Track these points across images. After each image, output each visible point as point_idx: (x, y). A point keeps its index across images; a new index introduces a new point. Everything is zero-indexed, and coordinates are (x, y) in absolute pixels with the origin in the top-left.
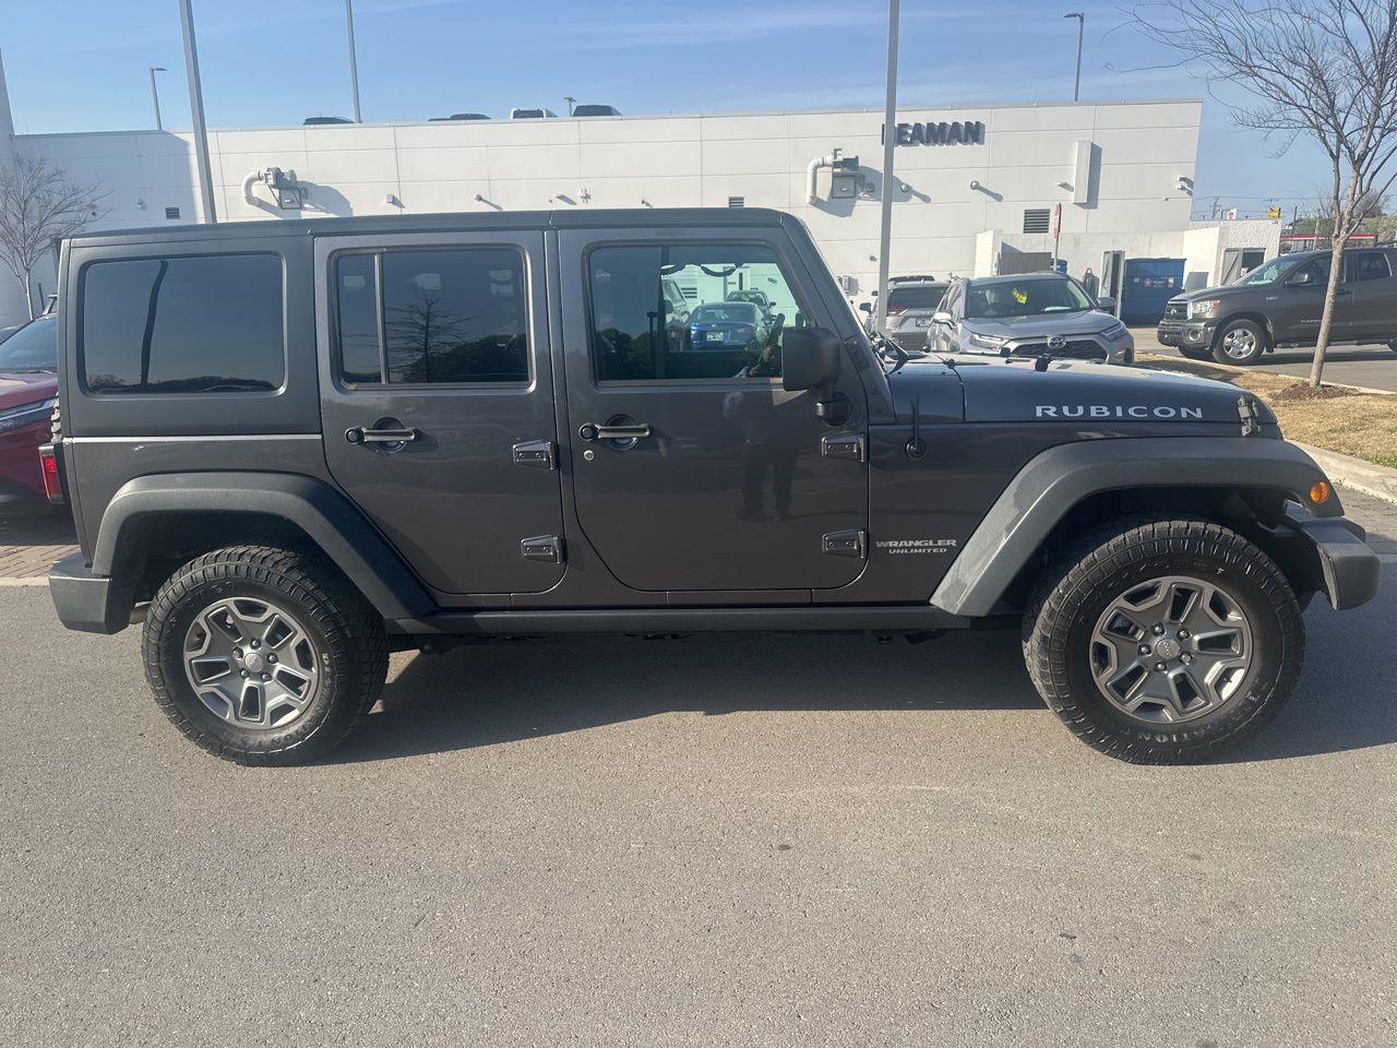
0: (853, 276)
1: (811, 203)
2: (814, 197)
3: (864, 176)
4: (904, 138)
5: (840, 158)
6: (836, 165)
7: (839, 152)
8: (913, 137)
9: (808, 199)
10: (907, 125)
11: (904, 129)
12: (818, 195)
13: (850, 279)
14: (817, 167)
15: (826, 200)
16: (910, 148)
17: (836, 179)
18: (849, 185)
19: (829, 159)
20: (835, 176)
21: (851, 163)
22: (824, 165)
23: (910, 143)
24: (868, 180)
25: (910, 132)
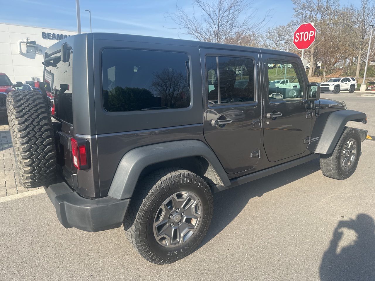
0: (38, 77)
1: (20, 54)
2: (21, 52)
3: (38, 47)
4: (50, 37)
5: (29, 41)
6: (28, 42)
7: (28, 39)
8: (53, 37)
9: (19, 52)
10: (50, 34)
11: (50, 35)
12: (22, 51)
13: (37, 78)
14: (21, 42)
15: (25, 53)
16: (52, 40)
17: (28, 47)
18: (32, 49)
19: (25, 41)
20: (28, 46)
21: (34, 43)
22: (23, 42)
23: (52, 39)
24: (39, 49)
25: (52, 36)
